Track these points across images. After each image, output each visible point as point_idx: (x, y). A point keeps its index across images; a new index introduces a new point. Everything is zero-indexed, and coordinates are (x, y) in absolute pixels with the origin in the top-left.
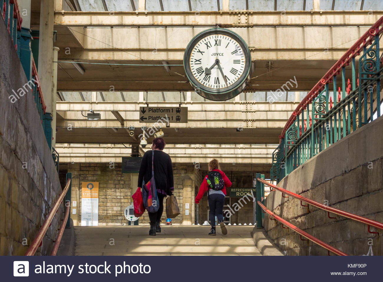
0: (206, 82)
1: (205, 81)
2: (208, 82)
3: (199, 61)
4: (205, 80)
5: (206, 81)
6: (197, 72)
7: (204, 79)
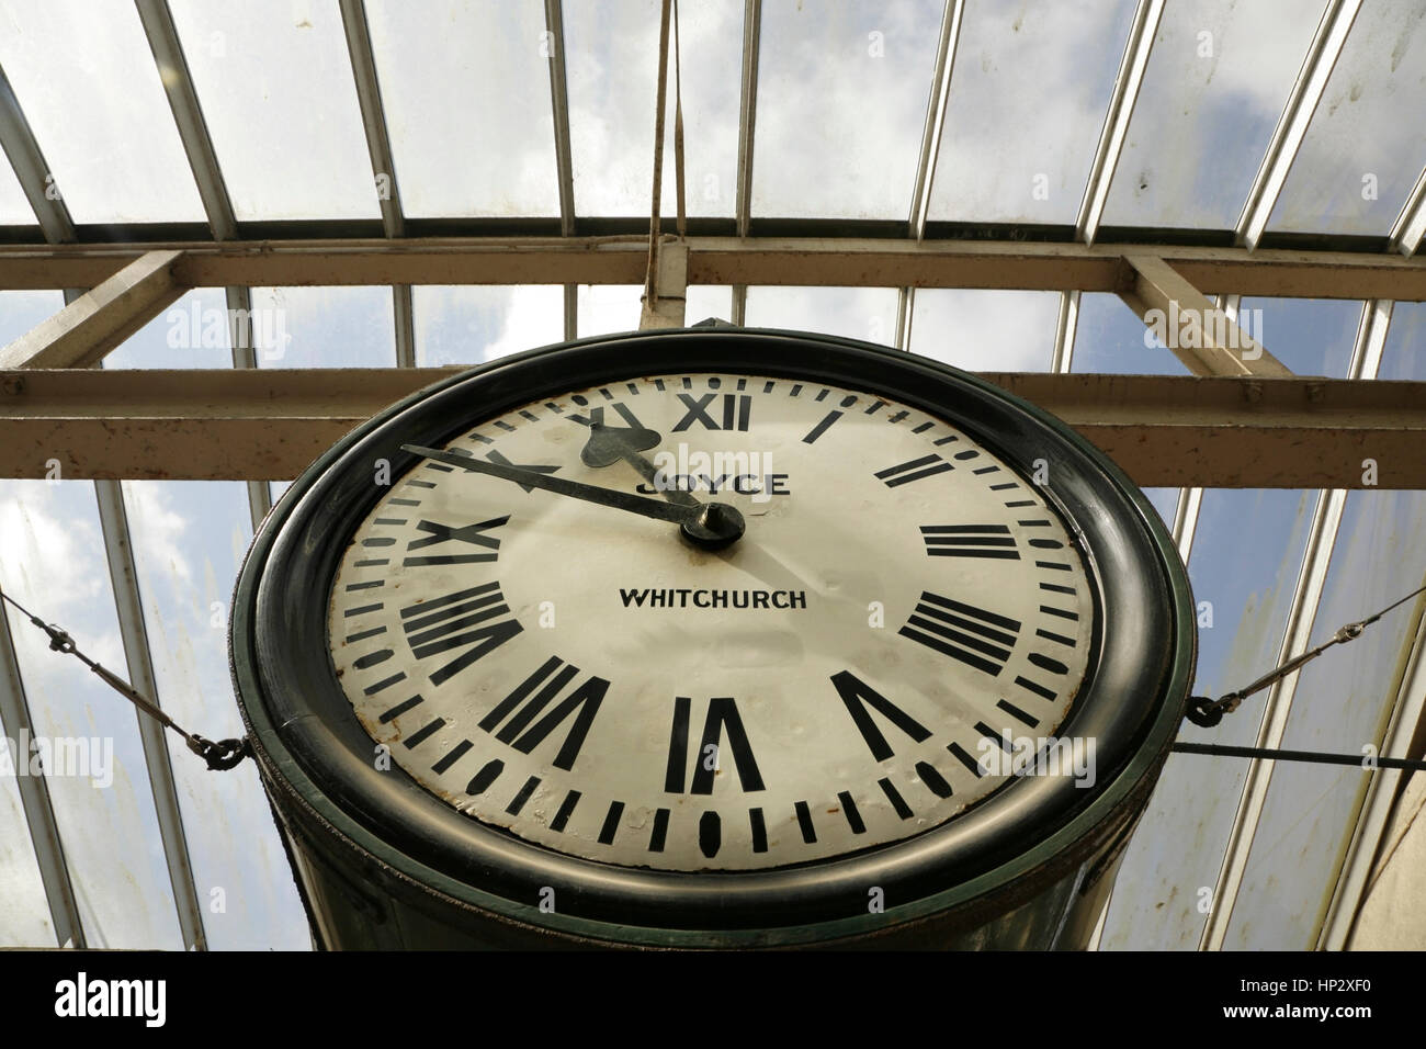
0: (518, 767)
1: (507, 753)
2: (565, 759)
3: (469, 534)
4: (505, 737)
5: (526, 746)
6: (412, 641)
7: (487, 724)
